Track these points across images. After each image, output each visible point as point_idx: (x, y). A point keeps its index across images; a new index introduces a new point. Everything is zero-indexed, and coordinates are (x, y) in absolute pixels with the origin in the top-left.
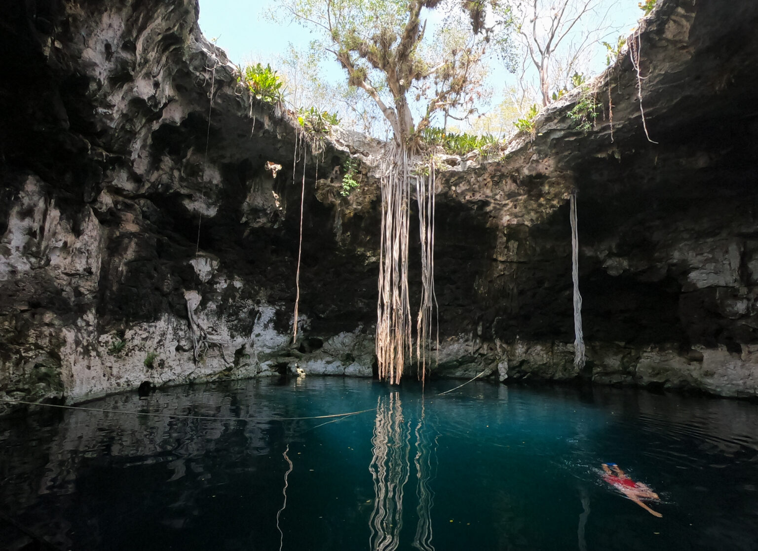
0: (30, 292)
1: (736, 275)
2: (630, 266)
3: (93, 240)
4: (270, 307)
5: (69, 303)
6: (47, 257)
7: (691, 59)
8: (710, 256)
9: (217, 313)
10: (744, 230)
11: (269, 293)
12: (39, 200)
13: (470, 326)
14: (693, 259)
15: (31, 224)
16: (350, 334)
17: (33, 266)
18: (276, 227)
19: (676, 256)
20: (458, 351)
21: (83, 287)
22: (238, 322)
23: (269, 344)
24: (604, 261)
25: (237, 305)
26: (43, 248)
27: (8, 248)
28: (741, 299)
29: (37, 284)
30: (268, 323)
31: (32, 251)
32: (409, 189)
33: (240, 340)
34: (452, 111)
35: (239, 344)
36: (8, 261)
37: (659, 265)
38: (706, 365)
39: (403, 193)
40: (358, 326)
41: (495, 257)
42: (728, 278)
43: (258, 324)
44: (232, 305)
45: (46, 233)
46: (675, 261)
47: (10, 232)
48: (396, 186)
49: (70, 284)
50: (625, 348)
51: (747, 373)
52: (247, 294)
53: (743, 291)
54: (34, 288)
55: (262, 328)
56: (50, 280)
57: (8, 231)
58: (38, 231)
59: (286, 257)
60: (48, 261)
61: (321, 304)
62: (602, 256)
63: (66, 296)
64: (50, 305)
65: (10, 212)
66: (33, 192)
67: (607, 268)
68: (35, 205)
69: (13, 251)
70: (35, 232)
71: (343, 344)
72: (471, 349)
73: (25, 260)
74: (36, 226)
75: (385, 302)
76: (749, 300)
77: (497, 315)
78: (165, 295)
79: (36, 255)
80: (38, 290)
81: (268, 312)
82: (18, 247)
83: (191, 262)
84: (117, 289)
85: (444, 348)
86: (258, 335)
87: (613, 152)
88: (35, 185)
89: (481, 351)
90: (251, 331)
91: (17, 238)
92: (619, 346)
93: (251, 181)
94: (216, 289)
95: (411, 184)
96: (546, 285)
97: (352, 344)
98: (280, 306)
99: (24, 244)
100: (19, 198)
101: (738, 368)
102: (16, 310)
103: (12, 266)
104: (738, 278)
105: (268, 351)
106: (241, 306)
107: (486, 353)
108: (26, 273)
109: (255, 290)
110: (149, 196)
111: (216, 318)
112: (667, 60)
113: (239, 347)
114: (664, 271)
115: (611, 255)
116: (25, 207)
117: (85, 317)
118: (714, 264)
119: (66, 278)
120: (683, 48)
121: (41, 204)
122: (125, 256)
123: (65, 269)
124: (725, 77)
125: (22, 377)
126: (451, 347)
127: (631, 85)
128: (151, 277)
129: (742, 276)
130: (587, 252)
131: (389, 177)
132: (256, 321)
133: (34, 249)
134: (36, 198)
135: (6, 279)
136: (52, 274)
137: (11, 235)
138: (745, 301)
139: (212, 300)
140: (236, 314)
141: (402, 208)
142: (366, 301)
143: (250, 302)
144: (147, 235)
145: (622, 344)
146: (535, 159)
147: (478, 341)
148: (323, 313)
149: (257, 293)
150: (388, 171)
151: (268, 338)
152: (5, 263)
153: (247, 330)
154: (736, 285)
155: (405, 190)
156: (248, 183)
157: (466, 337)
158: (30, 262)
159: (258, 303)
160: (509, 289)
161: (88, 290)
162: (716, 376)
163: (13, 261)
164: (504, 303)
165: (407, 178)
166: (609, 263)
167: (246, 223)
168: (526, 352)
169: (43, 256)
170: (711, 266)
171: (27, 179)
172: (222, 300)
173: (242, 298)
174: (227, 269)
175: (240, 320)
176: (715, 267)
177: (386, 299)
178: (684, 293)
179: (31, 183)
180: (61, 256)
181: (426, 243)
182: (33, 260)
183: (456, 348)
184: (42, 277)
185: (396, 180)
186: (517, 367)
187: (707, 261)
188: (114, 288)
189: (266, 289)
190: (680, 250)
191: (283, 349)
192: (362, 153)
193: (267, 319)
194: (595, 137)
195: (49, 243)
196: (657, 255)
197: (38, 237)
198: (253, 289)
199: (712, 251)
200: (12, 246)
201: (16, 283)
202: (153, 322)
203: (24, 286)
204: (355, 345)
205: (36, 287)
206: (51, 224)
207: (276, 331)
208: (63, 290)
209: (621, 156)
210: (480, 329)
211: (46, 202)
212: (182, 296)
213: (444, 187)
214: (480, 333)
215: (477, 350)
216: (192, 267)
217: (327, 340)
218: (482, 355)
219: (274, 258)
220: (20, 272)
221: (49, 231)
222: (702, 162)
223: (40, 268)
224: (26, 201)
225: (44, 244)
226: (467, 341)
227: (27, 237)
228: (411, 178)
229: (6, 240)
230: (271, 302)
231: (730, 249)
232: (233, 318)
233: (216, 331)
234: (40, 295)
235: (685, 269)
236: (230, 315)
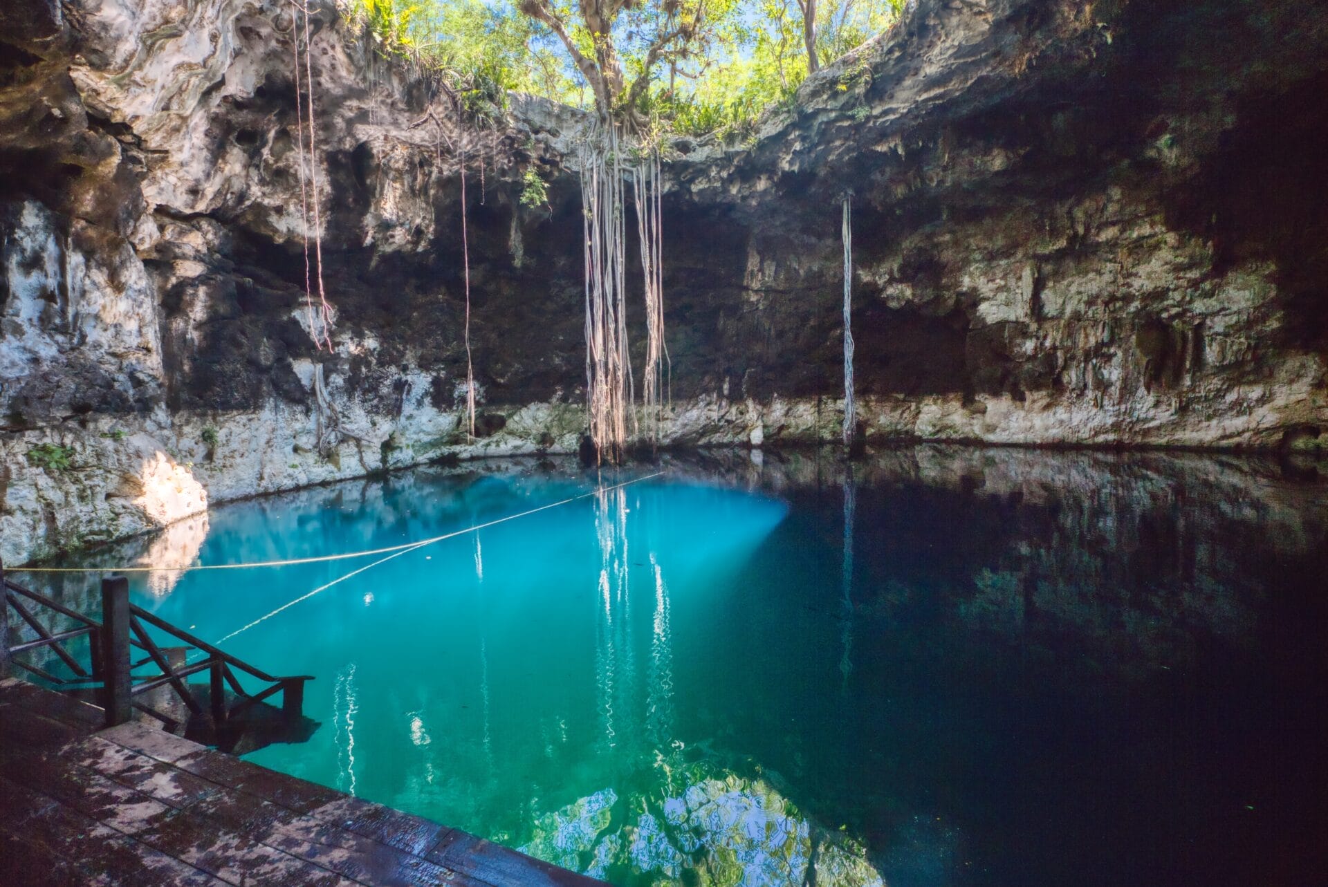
0: (68, 388)
1: (1027, 309)
2: (914, 295)
3: (142, 297)
4: (423, 374)
5: (127, 400)
6: (81, 332)
7: (989, 29)
8: (1003, 283)
9: (346, 391)
10: (1041, 250)
11: (419, 353)
12: (46, 239)
13: (713, 384)
14: (985, 288)
15: (43, 279)
16: (546, 405)
17: (63, 347)
18: (420, 249)
19: (966, 282)
20: (698, 418)
21: (141, 371)
22: (379, 402)
23: (429, 427)
24: (884, 289)
25: (375, 375)
26: (70, 318)
27: (16, 323)
28: (1031, 337)
29: (76, 375)
30: (422, 397)
31: (55, 324)
32: (623, 189)
33: (385, 426)
34: (680, 63)
35: (385, 433)
36: (22, 344)
37: (947, 294)
38: (989, 418)
39: (613, 196)
40: (555, 392)
41: (745, 283)
42: (1019, 312)
43: (409, 400)
44: (367, 377)
45: (70, 293)
46: (965, 289)
47: (15, 297)
48: (603, 183)
49: (120, 369)
50: (904, 401)
51: (1029, 424)
52: (386, 359)
53: (1033, 327)
54: (74, 381)
55: (413, 407)
56: (93, 368)
57: (11, 297)
58: (56, 292)
59: (441, 296)
60: (83, 337)
61: (497, 363)
62: (881, 282)
63: (121, 388)
64: (104, 406)
65: (6, 263)
66: (36, 228)
67: (888, 296)
68: (43, 249)
69: (26, 327)
70: (52, 292)
71: (535, 419)
72: (715, 415)
73: (48, 340)
74: (52, 283)
75: (597, 359)
76: (1038, 338)
77: (748, 366)
78: (267, 370)
79: (63, 329)
80: (79, 384)
81: (421, 381)
82: (30, 320)
83: (293, 314)
84: (190, 369)
85: (679, 416)
86: (410, 417)
87: (896, 146)
88: (37, 216)
89: (728, 417)
90: (399, 412)
91: (25, 308)
92: (897, 400)
93: (374, 177)
94: (339, 354)
95: (625, 181)
96: (812, 323)
97: (550, 419)
98: (438, 371)
99: (37, 314)
100: (15, 239)
101: (1020, 420)
102: (54, 418)
103: (30, 351)
104: (1029, 312)
105: (426, 439)
106: (381, 377)
107: (734, 419)
108: (54, 360)
109: (398, 351)
110: (215, 215)
111: (345, 399)
112: (961, 28)
113: (386, 438)
114: (951, 302)
115: (892, 280)
116: (28, 253)
117: (153, 416)
118: (1005, 294)
119: (113, 360)
120: (980, 13)
121: (51, 247)
122: (192, 315)
123: (110, 347)
124: (1027, 55)
125: (93, 515)
126: (688, 414)
127: (919, 56)
128: (239, 345)
129: (1033, 309)
130: (863, 277)
131: (592, 169)
132: (404, 396)
133: (57, 321)
134: (41, 237)
135: (27, 372)
136: (92, 357)
137: (17, 301)
138: (1034, 340)
139: (336, 371)
140: (374, 389)
141: (614, 216)
142: (566, 355)
143: (393, 369)
144: (220, 278)
145: (901, 396)
146: (798, 149)
147: (724, 403)
148: (502, 377)
149: (403, 354)
150: (590, 161)
151: (424, 419)
152: (18, 348)
153: (395, 410)
154: (1027, 320)
155: (617, 190)
156: (368, 181)
157: (708, 399)
158: (57, 342)
159: (405, 369)
160: (765, 330)
161: (150, 375)
162: (998, 430)
163: (29, 344)
164: (758, 348)
165: (619, 171)
166: (890, 291)
167: (373, 246)
168: (787, 414)
169: (74, 330)
170: (1002, 297)
171: (23, 208)
172: (350, 369)
173: (381, 364)
174: (351, 320)
175: (381, 398)
176: (1007, 298)
177: (599, 355)
178: (971, 330)
179: (30, 214)
180: (98, 327)
181: (651, 273)
182: (60, 338)
183: (696, 415)
184: (81, 364)
185: (603, 175)
186: (775, 434)
187: (1000, 289)
188: (186, 368)
189: (414, 348)
190: (971, 275)
191: (449, 435)
192: (549, 131)
193: (421, 392)
194: (875, 123)
195: (79, 308)
196: (944, 281)
197: (58, 301)
198: (395, 348)
199: (1004, 277)
200: (22, 319)
201: (45, 377)
202: (254, 413)
203: (58, 382)
204: (553, 420)
205: (77, 380)
206: (74, 277)
207: (435, 409)
208: (114, 380)
209: (905, 151)
210: (726, 386)
211: (58, 242)
212: (289, 368)
213: (673, 185)
214: (726, 392)
215: (723, 417)
216: (295, 323)
217: (510, 416)
218: (728, 422)
219: (421, 299)
220: (46, 360)
221: (74, 289)
222: (998, 162)
223: (73, 349)
224: (28, 244)
225: (71, 311)
226: (709, 404)
227: (41, 302)
228: (624, 170)
229: (11, 311)
230: (424, 365)
231: (1024, 274)
232: (370, 396)
233: (349, 418)
234: (85, 393)
235: (974, 299)
236: (365, 392)
